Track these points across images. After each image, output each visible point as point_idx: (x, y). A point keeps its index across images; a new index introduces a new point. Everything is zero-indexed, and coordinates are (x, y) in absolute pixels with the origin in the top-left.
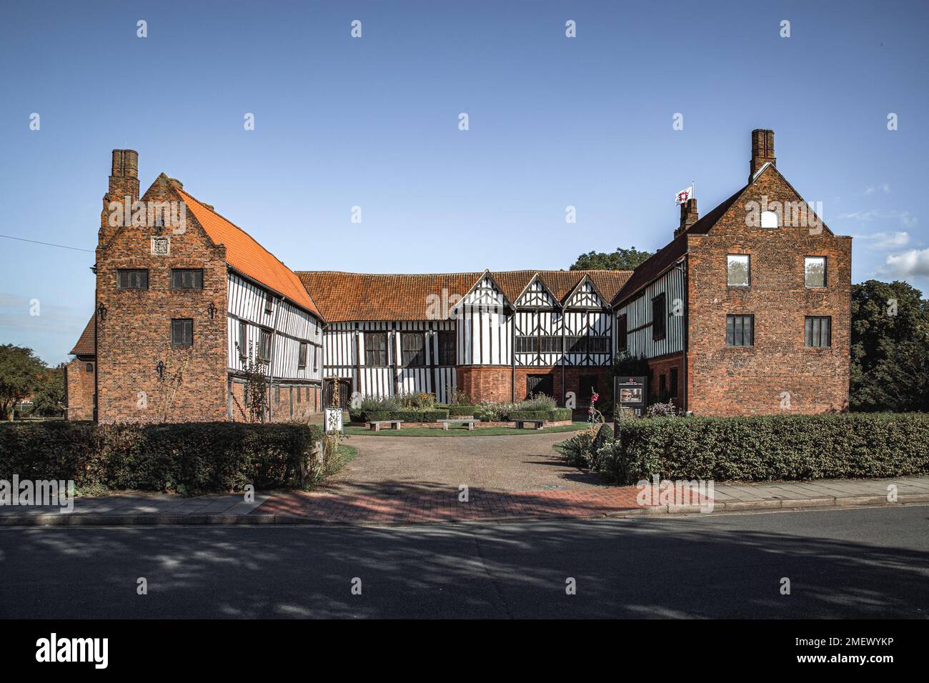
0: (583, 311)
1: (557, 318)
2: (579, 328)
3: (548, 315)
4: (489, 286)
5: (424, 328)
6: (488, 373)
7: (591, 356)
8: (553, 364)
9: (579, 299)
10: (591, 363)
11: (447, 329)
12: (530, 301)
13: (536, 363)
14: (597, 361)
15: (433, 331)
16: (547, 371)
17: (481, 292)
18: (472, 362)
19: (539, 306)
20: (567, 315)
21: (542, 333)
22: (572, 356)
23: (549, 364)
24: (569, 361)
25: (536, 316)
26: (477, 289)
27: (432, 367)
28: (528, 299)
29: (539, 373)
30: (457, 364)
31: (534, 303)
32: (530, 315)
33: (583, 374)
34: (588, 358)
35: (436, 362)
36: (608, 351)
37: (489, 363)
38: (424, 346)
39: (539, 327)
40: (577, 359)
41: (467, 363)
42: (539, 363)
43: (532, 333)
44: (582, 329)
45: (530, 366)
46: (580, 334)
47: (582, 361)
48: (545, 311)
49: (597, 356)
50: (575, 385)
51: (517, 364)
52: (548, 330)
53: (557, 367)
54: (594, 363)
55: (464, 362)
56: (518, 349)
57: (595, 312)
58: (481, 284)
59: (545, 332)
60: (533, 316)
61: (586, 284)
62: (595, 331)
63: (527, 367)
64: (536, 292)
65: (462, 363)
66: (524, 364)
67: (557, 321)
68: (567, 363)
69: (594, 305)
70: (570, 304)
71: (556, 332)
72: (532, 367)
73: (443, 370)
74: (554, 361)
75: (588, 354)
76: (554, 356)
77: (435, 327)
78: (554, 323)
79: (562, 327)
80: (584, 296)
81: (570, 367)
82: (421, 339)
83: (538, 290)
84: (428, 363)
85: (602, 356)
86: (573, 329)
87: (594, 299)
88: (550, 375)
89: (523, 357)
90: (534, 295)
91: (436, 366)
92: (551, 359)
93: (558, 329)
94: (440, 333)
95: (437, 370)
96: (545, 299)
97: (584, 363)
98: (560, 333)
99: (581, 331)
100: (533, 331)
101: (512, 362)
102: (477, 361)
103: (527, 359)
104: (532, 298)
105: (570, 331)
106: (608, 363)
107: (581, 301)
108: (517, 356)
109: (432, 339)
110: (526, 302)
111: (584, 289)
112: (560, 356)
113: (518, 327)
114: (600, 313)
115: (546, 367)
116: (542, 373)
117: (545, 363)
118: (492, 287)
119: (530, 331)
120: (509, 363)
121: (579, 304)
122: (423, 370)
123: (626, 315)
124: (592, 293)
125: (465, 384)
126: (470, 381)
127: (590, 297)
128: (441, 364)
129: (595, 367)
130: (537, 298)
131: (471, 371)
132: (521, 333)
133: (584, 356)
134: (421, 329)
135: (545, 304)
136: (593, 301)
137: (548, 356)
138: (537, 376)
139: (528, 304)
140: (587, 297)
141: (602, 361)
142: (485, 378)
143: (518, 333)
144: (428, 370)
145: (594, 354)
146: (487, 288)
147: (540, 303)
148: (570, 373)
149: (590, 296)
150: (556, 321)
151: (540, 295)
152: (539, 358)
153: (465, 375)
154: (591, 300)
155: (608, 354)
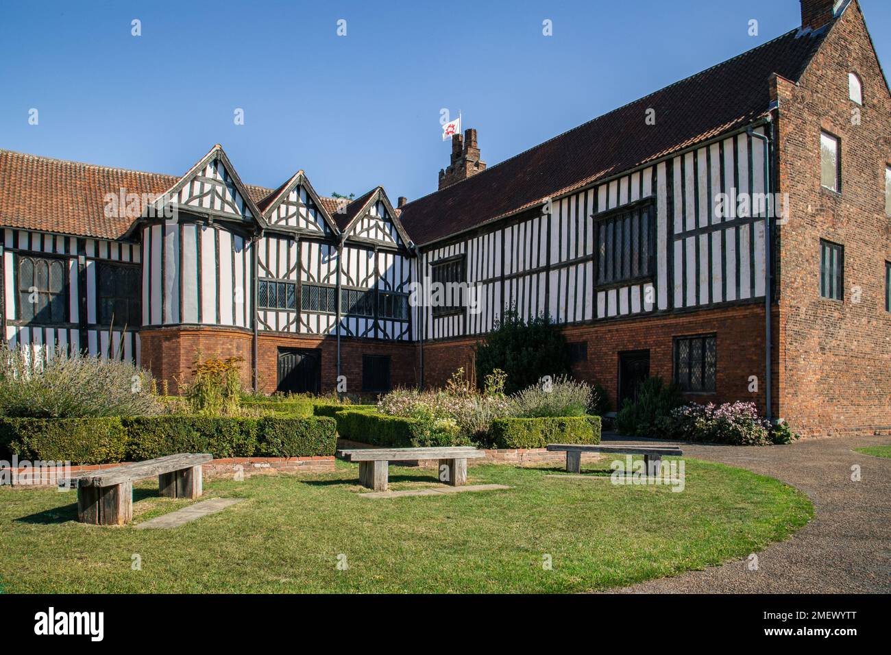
0: (370, 247)
1: (329, 253)
2: (363, 276)
3: (315, 246)
4: (219, 178)
5: (67, 250)
6: (213, 341)
7: (381, 323)
8: (321, 332)
9: (366, 226)
10: (381, 335)
11: (115, 256)
12: (287, 218)
13: (293, 328)
14: (389, 331)
15: (87, 259)
16: (314, 344)
17: (202, 185)
18: (181, 318)
19: (301, 229)
20: (345, 250)
21: (304, 277)
22: (353, 321)
23: (315, 332)
24: (347, 329)
25: (294, 247)
26: (195, 178)
27: (83, 326)
28: (283, 214)
29: (298, 346)
30: (145, 323)
31: (292, 222)
32: (283, 243)
33: (369, 352)
34: (376, 326)
35: (92, 319)
36: (404, 317)
37: (214, 322)
38: (66, 287)
39: (299, 265)
40: (360, 326)
41: (169, 321)
42: (298, 328)
43: (287, 275)
44: (368, 277)
45: (283, 332)
46: (364, 286)
47: (367, 331)
48: (311, 239)
49: (389, 324)
50: (357, 370)
51: (261, 327)
52: (314, 272)
53: (329, 338)
54: (385, 334)
55: (163, 319)
56: (264, 301)
57: (386, 252)
58: (204, 170)
59: (309, 276)
60: (289, 246)
61: (377, 204)
62: (386, 283)
63: (278, 335)
64: (297, 204)
65: (156, 321)
66: (274, 328)
67: (329, 260)
68: (343, 332)
69: (387, 239)
70: (352, 234)
71: (328, 277)
72: (285, 334)
73: (105, 335)
74: (323, 327)
75: (376, 319)
76: (323, 318)
77: (90, 251)
78: (324, 263)
79: (338, 269)
80: (373, 222)
81: (349, 339)
82: (60, 271)
83: (301, 201)
84: (74, 318)
85: (397, 325)
86: (353, 275)
87: (387, 231)
88: (317, 351)
89: (271, 316)
90: (292, 209)
91: (92, 327)
92: (320, 324)
93: (329, 274)
94: (99, 264)
95: (92, 334)
96: (311, 218)
97: (371, 334)
98: (333, 280)
99: (366, 280)
100: (289, 271)
101: (253, 325)
102: (190, 317)
103: (277, 320)
104: (290, 214)
105: (349, 279)
106: (406, 337)
107: (368, 230)
108: (261, 314)
109: (82, 274)
110: (280, 219)
111: (373, 211)
112: (332, 319)
113: (264, 262)
114: (394, 253)
115: (310, 336)
116: (303, 346)
117: (309, 329)
118: (225, 180)
119: (283, 271)
120: (248, 326)
121: (364, 235)
122: (62, 332)
123: (464, 256)
124: (384, 219)
125: (165, 361)
126: (177, 356)
127: (382, 227)
128: (102, 322)
129: (386, 341)
130: (298, 214)
131: (179, 337)
132: (268, 273)
133: (371, 322)
134: (61, 250)
135: (312, 227)
136: (385, 234)
137: (313, 318)
138: (294, 351)
139: (283, 223)
140: (377, 226)
141: (397, 333)
142: (209, 349)
143: (261, 273)
144: (75, 334)
145: (385, 320)
146: (215, 180)
147: (303, 224)
148: (349, 349)
149: (381, 224)
150: (326, 259)
151: (303, 211)
152: (298, 320)
153: (166, 344)
154: (383, 230)
155: (405, 321)
